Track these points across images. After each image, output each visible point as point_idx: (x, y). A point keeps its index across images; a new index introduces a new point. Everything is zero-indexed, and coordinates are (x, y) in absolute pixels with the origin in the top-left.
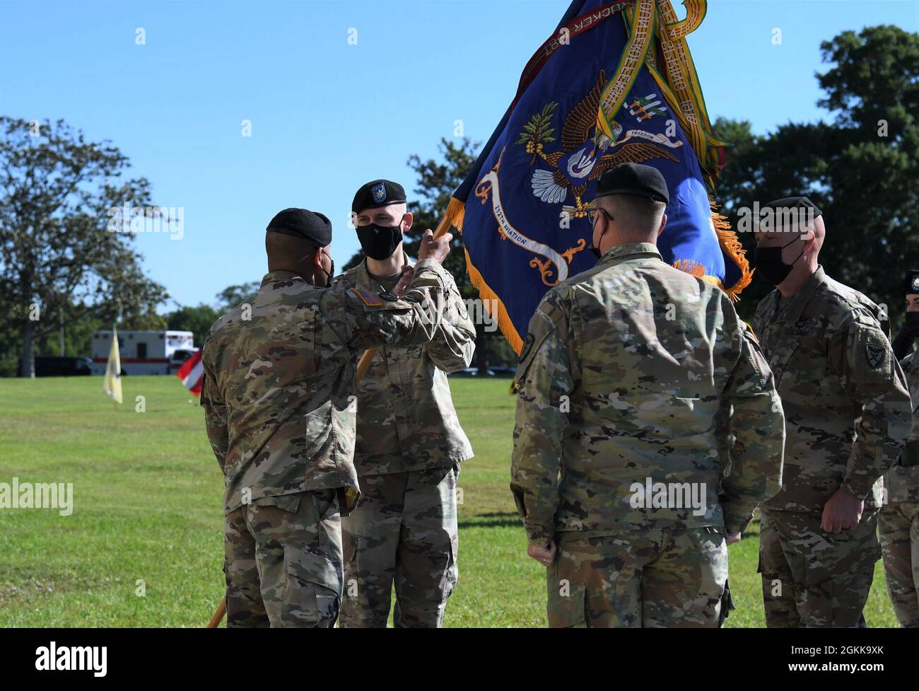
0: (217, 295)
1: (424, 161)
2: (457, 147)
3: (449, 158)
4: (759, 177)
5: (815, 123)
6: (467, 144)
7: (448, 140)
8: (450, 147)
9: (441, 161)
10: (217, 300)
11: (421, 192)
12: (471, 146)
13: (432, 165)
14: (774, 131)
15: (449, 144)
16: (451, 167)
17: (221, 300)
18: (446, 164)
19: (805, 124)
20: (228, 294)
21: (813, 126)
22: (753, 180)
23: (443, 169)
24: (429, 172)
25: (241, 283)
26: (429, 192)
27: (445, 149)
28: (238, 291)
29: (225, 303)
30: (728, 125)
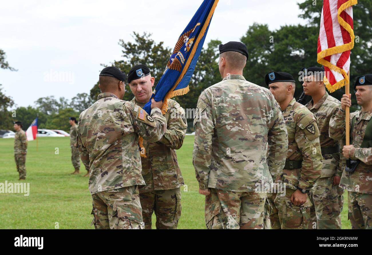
0: (35, 102)
1: (126, 42)
2: (141, 36)
3: (137, 41)
4: (272, 48)
5: (296, 25)
6: (145, 35)
7: (136, 33)
8: (138, 36)
9: (133, 42)
10: (35, 104)
11: (125, 56)
12: (147, 35)
13: (130, 44)
14: (279, 28)
15: (137, 35)
16: (138, 44)
17: (37, 104)
18: (136, 43)
19: (292, 25)
20: (40, 101)
21: (296, 26)
22: (270, 50)
23: (135, 45)
24: (128, 46)
25: (46, 97)
26: (128, 56)
27: (135, 37)
28: (44, 100)
29: (38, 105)
30: (259, 26)
